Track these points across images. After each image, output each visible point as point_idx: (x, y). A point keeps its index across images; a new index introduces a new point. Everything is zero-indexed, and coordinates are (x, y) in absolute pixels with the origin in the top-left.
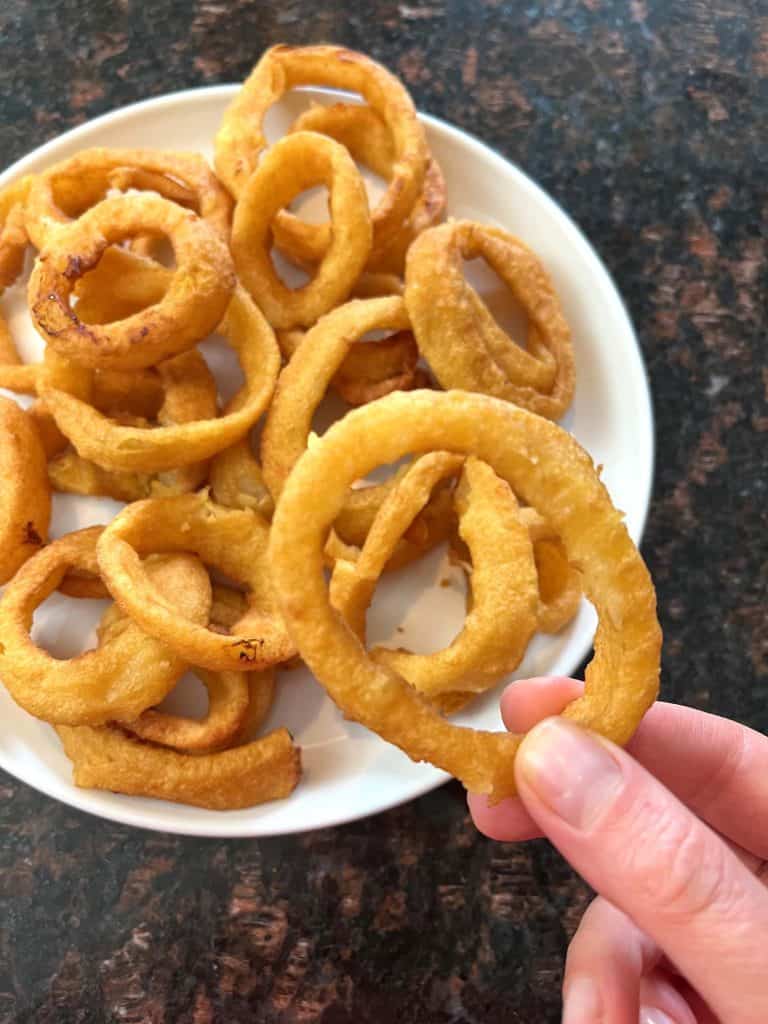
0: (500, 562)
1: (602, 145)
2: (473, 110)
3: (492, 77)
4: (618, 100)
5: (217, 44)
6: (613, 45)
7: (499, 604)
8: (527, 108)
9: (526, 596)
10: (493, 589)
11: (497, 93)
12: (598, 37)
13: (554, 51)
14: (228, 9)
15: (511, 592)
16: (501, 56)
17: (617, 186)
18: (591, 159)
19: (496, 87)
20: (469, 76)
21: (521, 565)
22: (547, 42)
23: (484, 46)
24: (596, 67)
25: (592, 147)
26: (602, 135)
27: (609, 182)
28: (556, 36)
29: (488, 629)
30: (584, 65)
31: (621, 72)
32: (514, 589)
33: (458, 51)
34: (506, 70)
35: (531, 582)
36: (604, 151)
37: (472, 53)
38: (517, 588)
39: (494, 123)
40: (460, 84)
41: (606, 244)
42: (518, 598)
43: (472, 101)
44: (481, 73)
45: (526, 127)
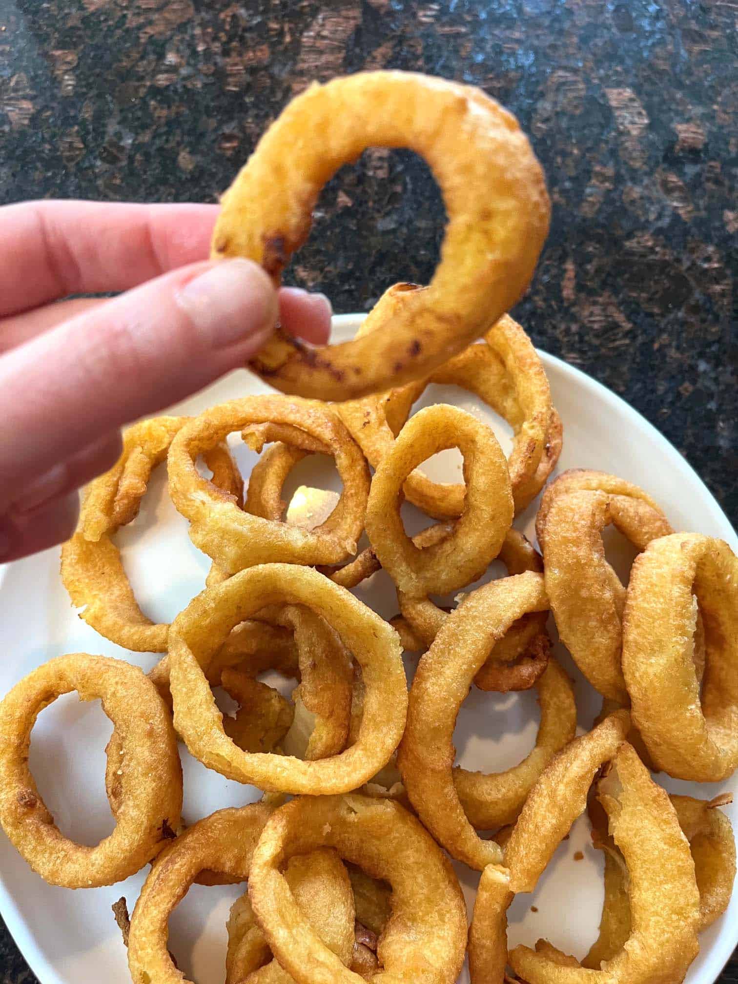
0: (661, 883)
1: (702, 366)
2: (574, 328)
3: (591, 292)
4: (717, 318)
5: (318, 252)
6: (708, 259)
7: (663, 931)
8: (628, 326)
9: (690, 920)
10: (656, 914)
11: (597, 310)
12: (692, 251)
13: (650, 266)
14: (326, 212)
15: (675, 917)
16: (598, 271)
17: (719, 410)
18: (694, 382)
19: (595, 303)
20: (568, 291)
21: (684, 886)
22: (643, 256)
23: (582, 261)
24: (693, 283)
25: (693, 368)
26: (701, 355)
27: (712, 405)
28: (652, 250)
29: (653, 960)
30: (680, 280)
31: (718, 288)
32: (678, 914)
33: (556, 264)
34: (604, 284)
35: (694, 905)
36: (705, 372)
37: (570, 266)
38: (680, 912)
39: (596, 342)
40: (561, 300)
41: (713, 471)
42: (682, 923)
43: (574, 318)
44: (580, 287)
45: (627, 345)
